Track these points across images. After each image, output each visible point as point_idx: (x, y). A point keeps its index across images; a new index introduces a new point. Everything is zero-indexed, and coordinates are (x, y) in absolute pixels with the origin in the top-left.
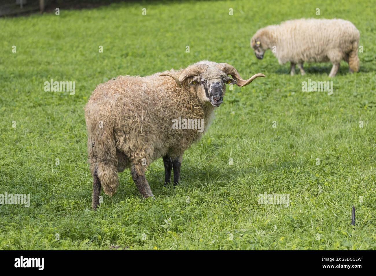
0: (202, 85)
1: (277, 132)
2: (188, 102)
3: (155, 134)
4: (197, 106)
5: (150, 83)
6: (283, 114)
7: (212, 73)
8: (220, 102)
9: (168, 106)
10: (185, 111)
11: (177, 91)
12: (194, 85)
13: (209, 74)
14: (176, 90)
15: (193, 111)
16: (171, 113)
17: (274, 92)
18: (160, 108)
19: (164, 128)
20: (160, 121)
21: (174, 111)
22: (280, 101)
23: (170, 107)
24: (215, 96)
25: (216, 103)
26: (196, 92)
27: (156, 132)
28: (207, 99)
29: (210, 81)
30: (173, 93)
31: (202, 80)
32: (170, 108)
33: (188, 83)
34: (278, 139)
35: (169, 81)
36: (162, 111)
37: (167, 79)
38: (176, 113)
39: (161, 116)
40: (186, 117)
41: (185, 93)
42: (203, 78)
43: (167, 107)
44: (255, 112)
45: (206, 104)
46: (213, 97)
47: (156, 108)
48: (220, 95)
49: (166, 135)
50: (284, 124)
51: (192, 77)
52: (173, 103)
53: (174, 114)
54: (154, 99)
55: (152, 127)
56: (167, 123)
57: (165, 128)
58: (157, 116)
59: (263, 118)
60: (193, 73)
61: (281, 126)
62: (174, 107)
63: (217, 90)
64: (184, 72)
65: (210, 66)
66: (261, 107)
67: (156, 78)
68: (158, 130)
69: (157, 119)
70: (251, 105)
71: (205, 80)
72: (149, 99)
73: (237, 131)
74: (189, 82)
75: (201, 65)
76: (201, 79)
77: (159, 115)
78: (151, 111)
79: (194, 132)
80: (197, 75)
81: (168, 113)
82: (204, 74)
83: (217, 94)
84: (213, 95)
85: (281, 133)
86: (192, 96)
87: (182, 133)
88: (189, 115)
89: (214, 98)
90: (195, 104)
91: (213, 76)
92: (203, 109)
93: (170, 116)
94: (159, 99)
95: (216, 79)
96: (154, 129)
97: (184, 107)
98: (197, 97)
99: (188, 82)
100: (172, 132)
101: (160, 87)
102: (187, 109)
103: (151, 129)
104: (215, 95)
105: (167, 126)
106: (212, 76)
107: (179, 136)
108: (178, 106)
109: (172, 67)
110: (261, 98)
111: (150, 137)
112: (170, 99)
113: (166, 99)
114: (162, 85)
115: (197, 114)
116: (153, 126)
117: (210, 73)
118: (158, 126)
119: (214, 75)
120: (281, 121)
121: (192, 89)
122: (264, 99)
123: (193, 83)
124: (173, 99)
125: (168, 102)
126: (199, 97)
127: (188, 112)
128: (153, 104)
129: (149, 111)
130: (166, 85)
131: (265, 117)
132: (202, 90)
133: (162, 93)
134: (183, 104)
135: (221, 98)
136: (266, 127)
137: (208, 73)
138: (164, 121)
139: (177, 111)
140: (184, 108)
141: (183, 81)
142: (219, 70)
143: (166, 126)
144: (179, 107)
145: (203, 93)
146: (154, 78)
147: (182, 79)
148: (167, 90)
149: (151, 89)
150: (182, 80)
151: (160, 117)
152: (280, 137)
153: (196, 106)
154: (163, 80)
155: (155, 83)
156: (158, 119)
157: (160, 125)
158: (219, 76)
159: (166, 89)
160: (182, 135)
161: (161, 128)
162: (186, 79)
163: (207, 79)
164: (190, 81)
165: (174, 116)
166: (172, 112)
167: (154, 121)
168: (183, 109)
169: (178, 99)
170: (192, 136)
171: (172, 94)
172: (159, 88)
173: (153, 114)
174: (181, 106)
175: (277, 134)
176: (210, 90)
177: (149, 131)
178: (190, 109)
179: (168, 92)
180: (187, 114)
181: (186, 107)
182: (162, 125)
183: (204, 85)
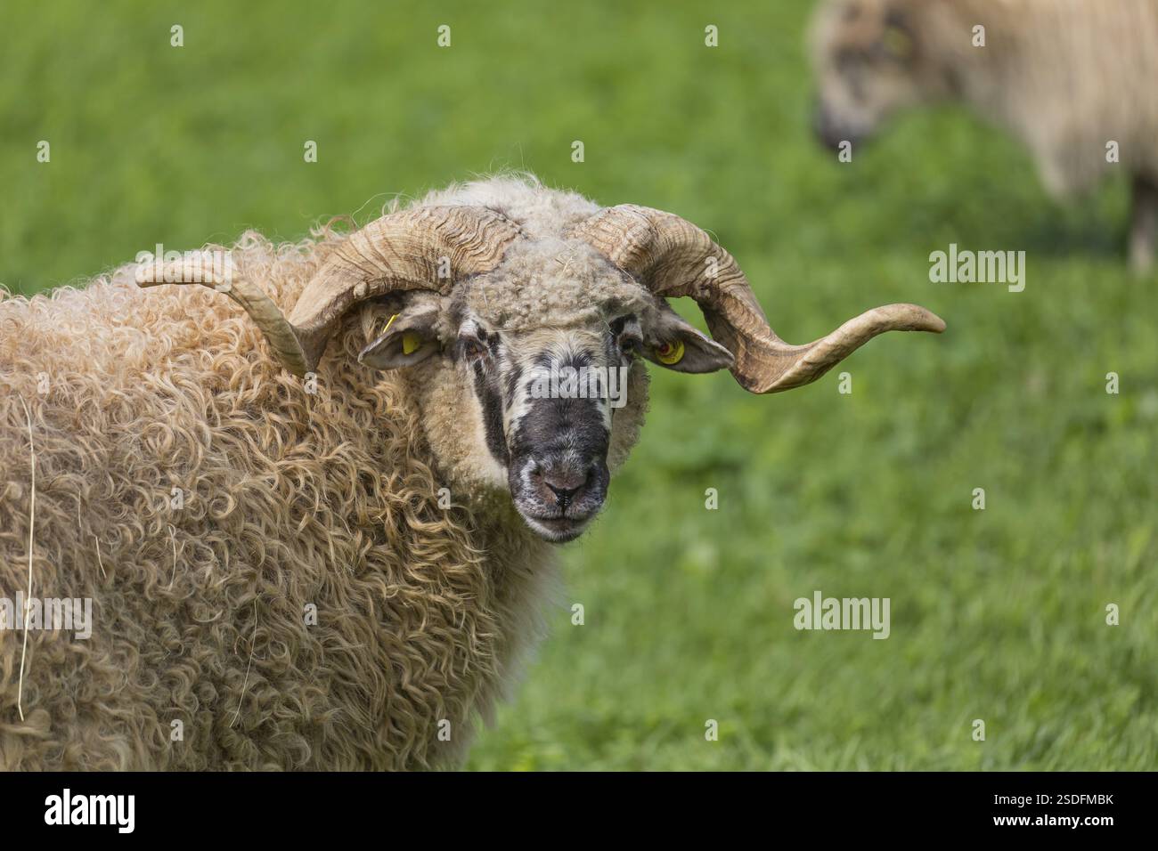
0: (467, 369)
1: (1035, 692)
2: (367, 480)
3: (120, 724)
4: (431, 512)
5: (86, 347)
6: (1076, 562)
7: (539, 281)
8: (578, 508)
9: (221, 515)
10: (348, 554)
11: (288, 402)
12: (408, 362)
13: (517, 292)
14: (281, 390)
15: (403, 554)
16: (242, 568)
17: (1006, 397)
18: (163, 534)
19: (188, 683)
20: (159, 632)
21: (270, 552)
22: (1054, 466)
23: (233, 519)
24: (546, 461)
25: (550, 514)
26: (421, 414)
27: (128, 712)
28: (490, 470)
29: (523, 340)
30: (254, 415)
31: (468, 328)
32: (239, 529)
33: (362, 338)
34: (1037, 749)
35: (227, 329)
36: (177, 553)
37: (210, 313)
38: (284, 566)
39: (169, 589)
40: (358, 598)
41: (340, 415)
42: (471, 313)
43: (213, 524)
44: (872, 544)
45: (492, 505)
46: (532, 463)
47: (129, 534)
48: (586, 455)
49: (208, 736)
50: (1084, 637)
51: (393, 297)
52: (256, 493)
53: (269, 574)
54: (115, 465)
55: (99, 675)
56: (212, 642)
57: (202, 678)
58: (139, 587)
59: (928, 595)
60: (404, 271)
61: (1060, 649)
62: (266, 519)
63: (568, 417)
64: (335, 260)
65: (532, 227)
66: (914, 505)
67: (134, 304)
68: (144, 692)
69: (136, 615)
70: (838, 497)
71: (482, 333)
72: (78, 464)
73: (729, 694)
74: (373, 332)
75: (464, 213)
76: (457, 317)
77: (152, 582)
78: (92, 556)
79: (416, 705)
80: (430, 291)
81: (221, 568)
82: (481, 283)
83: (561, 448)
84: (539, 447)
85: (1060, 706)
86: (395, 441)
87: (328, 714)
88: (377, 576)
89: (537, 473)
90: (415, 501)
91: (547, 309)
92: (476, 539)
93: (234, 588)
94: (151, 465)
95: (569, 326)
96: (115, 686)
97: (339, 524)
98: (424, 449)
99: (368, 330)
100: (256, 708)
101: (165, 370)
102: (359, 538)
103: (92, 685)
104: (549, 449)
105: (216, 664)
106: (537, 306)
107: (303, 743)
108: (296, 513)
109: (251, 221)
110: (907, 441)
111: (85, 749)
112: (233, 461)
113: (206, 462)
114: (175, 353)
115: (431, 572)
116: (110, 668)
117: (527, 280)
118: (148, 663)
119: (553, 299)
120: (1060, 615)
121: (389, 387)
122: (933, 449)
123: (396, 343)
124: (260, 465)
125: (219, 481)
126: (441, 450)
127: (368, 557)
128: (111, 503)
129: (76, 556)
130: (205, 352)
131: (945, 582)
132: (459, 406)
133: (175, 419)
134: (332, 495)
135: (591, 475)
136: (949, 660)
137: (509, 282)
138: (192, 628)
139: (289, 553)
140: (339, 532)
141: (331, 325)
142: (599, 262)
143: (205, 669)
144: (302, 525)
145: (468, 427)
146: (117, 308)
147: (318, 308)
148: (216, 391)
149: (90, 392)
150: (320, 316)
151: (166, 601)
152: (1059, 732)
153: (422, 516)
154: (178, 316)
155: (124, 344)
156: (146, 616)
157: (159, 657)
158: (592, 310)
159: (206, 384)
160: (329, 731)
161: (171, 682)
162: (351, 311)
163: (500, 322)
164: (381, 322)
165: (269, 587)
166: (255, 559)
167: (118, 625)
168: (331, 533)
169: (300, 463)
170: (401, 740)
171: (253, 425)
172: (153, 379)
173: (110, 581)
174: (321, 515)
175: (1032, 711)
176: (517, 411)
177: (79, 705)
178: (379, 534)
179: (221, 408)
180: (361, 573)
181: (353, 522)
182: (177, 655)
183: (478, 368)
